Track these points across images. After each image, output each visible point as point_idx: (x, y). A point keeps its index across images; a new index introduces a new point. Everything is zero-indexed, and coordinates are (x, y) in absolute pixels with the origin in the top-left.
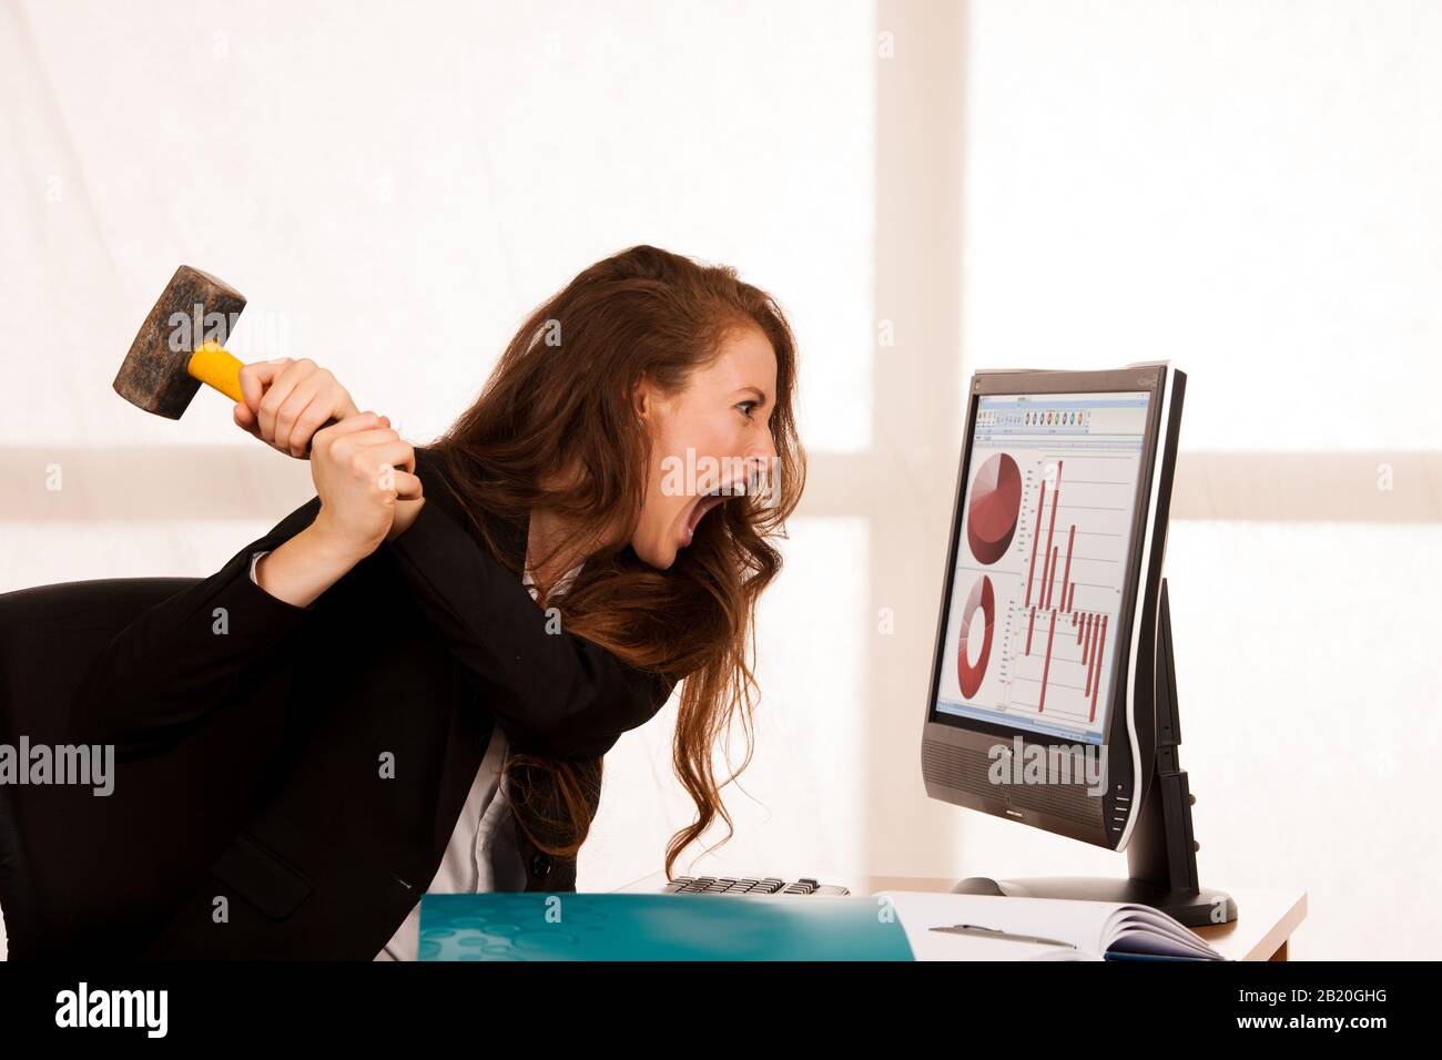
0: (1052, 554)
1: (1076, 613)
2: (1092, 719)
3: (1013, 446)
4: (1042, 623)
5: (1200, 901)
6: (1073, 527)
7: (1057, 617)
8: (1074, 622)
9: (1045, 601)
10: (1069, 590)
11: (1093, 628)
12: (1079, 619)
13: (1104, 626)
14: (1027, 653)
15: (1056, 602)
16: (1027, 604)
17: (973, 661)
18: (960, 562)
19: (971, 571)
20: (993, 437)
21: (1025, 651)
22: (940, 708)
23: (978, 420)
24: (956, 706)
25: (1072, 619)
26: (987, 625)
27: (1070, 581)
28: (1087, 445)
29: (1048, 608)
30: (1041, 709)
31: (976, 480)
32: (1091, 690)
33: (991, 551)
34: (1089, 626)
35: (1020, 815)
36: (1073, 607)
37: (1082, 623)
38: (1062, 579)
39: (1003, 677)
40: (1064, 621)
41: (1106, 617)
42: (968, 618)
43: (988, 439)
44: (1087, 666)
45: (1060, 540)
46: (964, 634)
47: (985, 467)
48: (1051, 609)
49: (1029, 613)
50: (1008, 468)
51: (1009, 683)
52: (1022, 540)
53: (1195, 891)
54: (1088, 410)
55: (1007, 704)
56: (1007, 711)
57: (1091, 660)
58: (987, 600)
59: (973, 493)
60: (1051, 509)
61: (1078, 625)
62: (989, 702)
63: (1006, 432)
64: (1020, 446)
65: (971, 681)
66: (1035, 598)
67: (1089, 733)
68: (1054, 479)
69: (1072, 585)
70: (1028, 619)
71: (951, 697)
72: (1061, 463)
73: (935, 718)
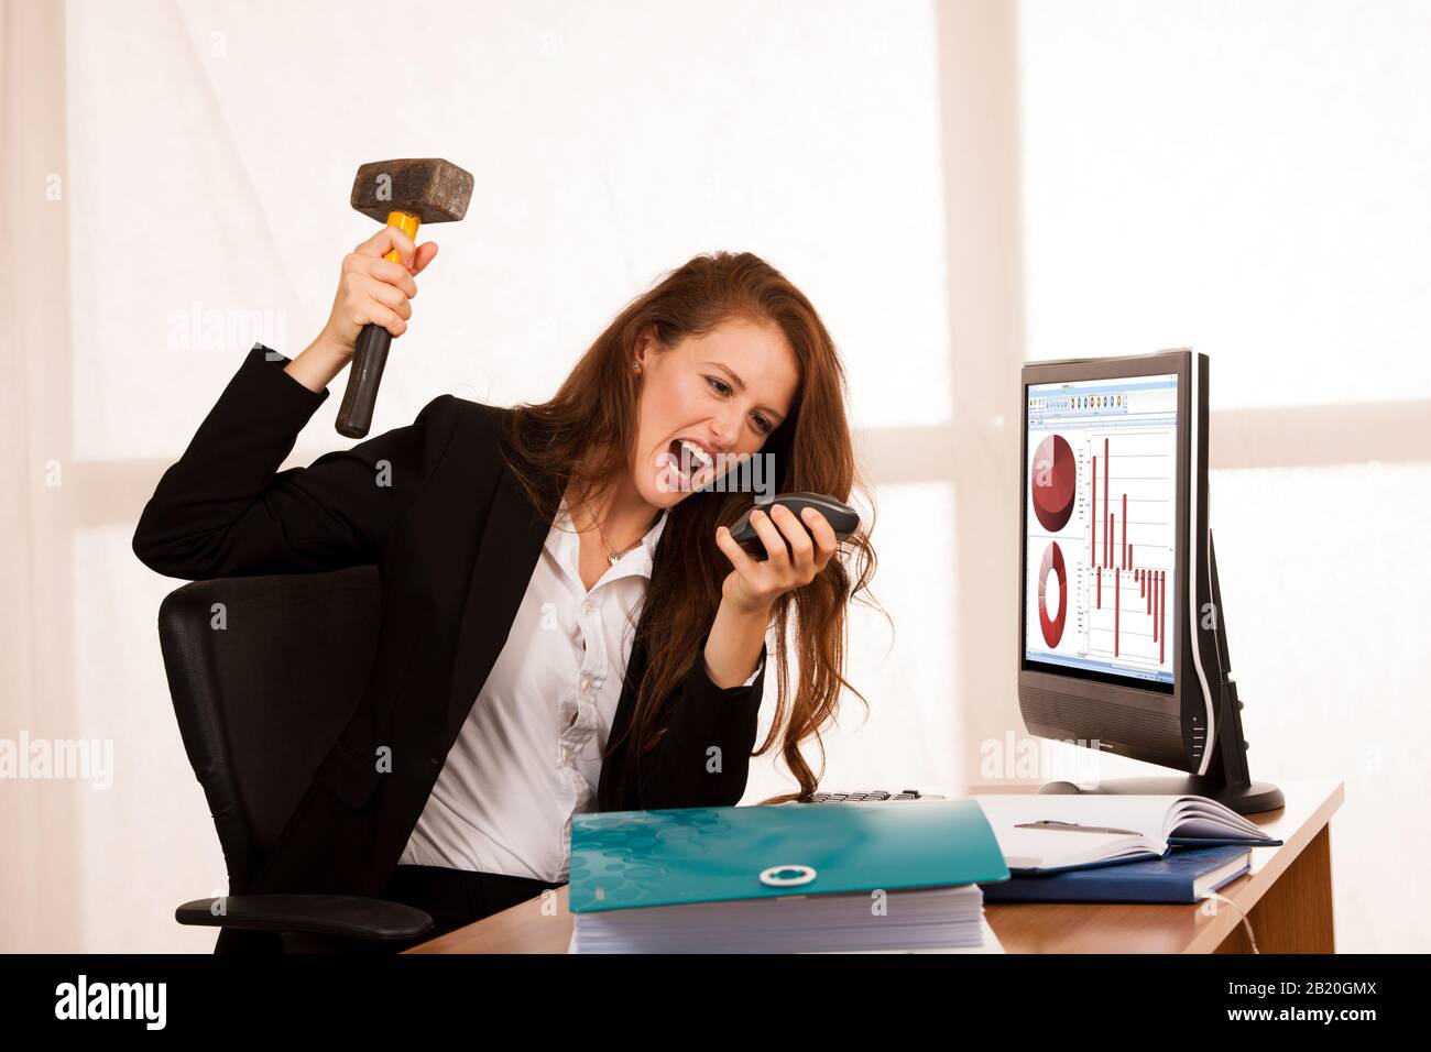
0: (1109, 520)
1: (1137, 571)
2: (1162, 661)
3: (1063, 428)
4: (1108, 578)
5: (1252, 792)
6: (1125, 495)
7: (1121, 575)
8: (1136, 578)
9: (1109, 561)
10: (1128, 551)
11: (1153, 582)
12: (1140, 576)
13: (1163, 580)
14: (1099, 607)
15: (1118, 561)
16: (1093, 565)
17: (1053, 615)
18: (1030, 532)
19: (1041, 540)
20: (1045, 421)
21: (1096, 605)
22: (1030, 657)
23: (1029, 407)
24: (1044, 655)
25: (1134, 575)
26: (1061, 584)
27: (1128, 543)
28: (1128, 424)
29: (1112, 566)
30: (1117, 655)
31: (1035, 460)
32: (1158, 635)
33: (1056, 519)
34: (1149, 582)
35: (1111, 747)
36: (1133, 564)
37: (1143, 578)
38: (1121, 542)
39: (1080, 629)
40: (1127, 577)
41: (1163, 573)
42: (1043, 579)
43: (1041, 423)
44: (1152, 615)
45: (1115, 508)
46: (1042, 593)
47: (1041, 448)
48: (1115, 568)
49: (1096, 572)
50: (1061, 448)
51: (1086, 633)
52: (1081, 509)
53: (1247, 784)
54: (1125, 393)
55: (1086, 650)
56: (1088, 658)
57: (1154, 608)
58: (1058, 562)
59: (1033, 470)
60: (1103, 481)
61: (1140, 580)
62: (1069, 650)
63: (1056, 416)
64: (1068, 428)
65: (1053, 633)
66: (1100, 560)
67: (1161, 674)
68: (1103, 454)
69: (1131, 546)
70: (1096, 577)
71: (1038, 648)
72: (1107, 440)
73: (1027, 665)
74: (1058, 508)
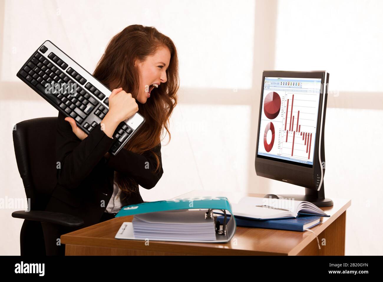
0: (292, 118)
1: (302, 133)
2: (309, 158)
3: (277, 90)
4: (291, 134)
5: (325, 201)
6: (299, 111)
7: (295, 133)
8: (301, 135)
9: (291, 128)
10: (299, 128)
11: (307, 136)
12: (303, 134)
13: (311, 136)
14: (287, 141)
15: (295, 129)
16: (285, 130)
17: (269, 142)
18: (262, 118)
19: (266, 121)
20: (270, 88)
21: (285, 141)
22: (259, 154)
23: (265, 83)
24: (264, 154)
25: (300, 134)
26: (272, 134)
27: (299, 124)
28: (302, 91)
29: (292, 131)
30: (292, 155)
31: (266, 98)
32: (308, 151)
33: (273, 115)
34: (306, 137)
35: (287, 181)
36: (300, 131)
37: (304, 135)
38: (296, 124)
39: (279, 147)
40: (298, 135)
41: (311, 134)
42: (266, 132)
43: (269, 88)
44: (306, 145)
45: (295, 114)
46: (265, 136)
47: (268, 95)
49: (286, 131)
50: (276, 96)
51: (281, 149)
52: (282, 113)
53: (324, 198)
54: (301, 82)
55: (281, 154)
56: (281, 156)
57: (308, 144)
58: (272, 128)
59: (265, 101)
60: (291, 107)
61: (302, 136)
62: (274, 153)
63: (275, 87)
64: (279, 90)
65: (268, 148)
66: (288, 128)
67: (308, 162)
68: (292, 98)
69: (300, 126)
70: (286, 133)
71: (262, 151)
72: (293, 95)
73: (258, 156)
74: (274, 112)
